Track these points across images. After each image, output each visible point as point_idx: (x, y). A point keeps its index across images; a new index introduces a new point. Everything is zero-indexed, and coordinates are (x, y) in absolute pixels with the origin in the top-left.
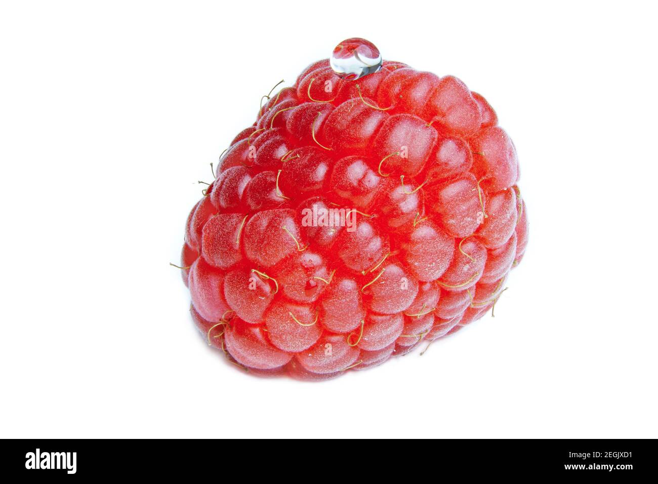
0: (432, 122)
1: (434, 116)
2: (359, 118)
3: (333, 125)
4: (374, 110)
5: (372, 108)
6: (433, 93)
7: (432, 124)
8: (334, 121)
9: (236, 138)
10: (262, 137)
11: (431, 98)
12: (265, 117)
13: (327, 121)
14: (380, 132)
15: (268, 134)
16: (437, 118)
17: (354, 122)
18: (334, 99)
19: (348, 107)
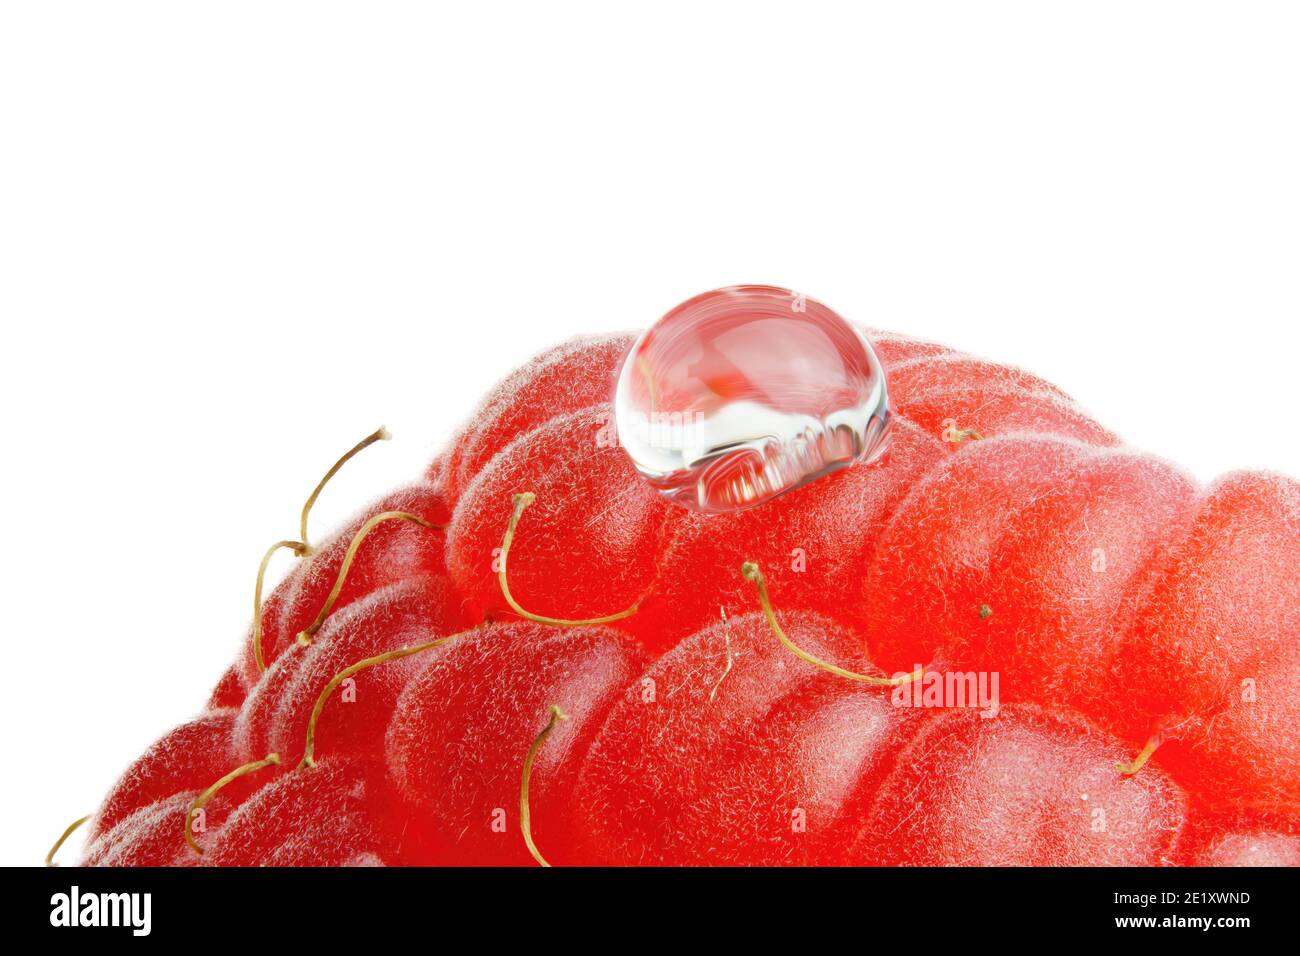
0: (1152, 746)
1: (1166, 711)
2: (761, 734)
3: (627, 770)
4: (843, 686)
5: (830, 674)
6: (1159, 589)
7: (1155, 756)
8: (633, 753)
9: (129, 780)
10: (260, 814)
11: (1146, 613)
12: (278, 682)
13: (596, 744)
14: (878, 812)
15: (292, 795)
16: (1182, 724)
17: (740, 757)
18: (635, 607)
19: (704, 672)
